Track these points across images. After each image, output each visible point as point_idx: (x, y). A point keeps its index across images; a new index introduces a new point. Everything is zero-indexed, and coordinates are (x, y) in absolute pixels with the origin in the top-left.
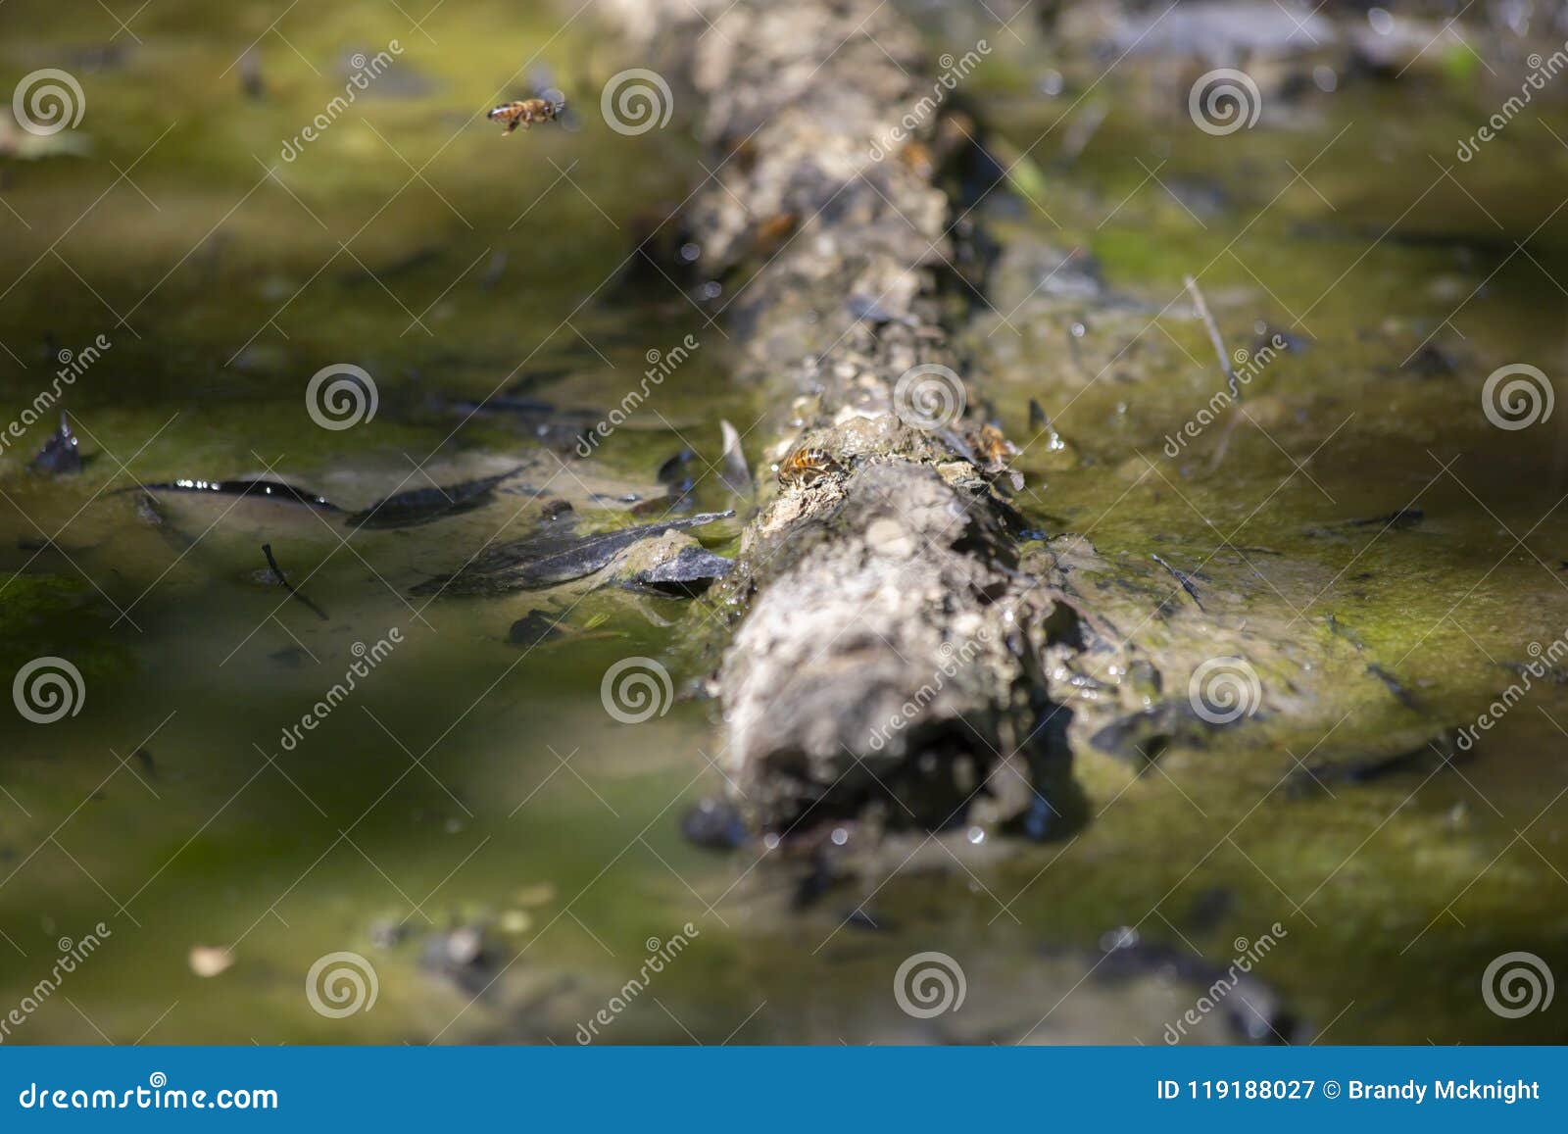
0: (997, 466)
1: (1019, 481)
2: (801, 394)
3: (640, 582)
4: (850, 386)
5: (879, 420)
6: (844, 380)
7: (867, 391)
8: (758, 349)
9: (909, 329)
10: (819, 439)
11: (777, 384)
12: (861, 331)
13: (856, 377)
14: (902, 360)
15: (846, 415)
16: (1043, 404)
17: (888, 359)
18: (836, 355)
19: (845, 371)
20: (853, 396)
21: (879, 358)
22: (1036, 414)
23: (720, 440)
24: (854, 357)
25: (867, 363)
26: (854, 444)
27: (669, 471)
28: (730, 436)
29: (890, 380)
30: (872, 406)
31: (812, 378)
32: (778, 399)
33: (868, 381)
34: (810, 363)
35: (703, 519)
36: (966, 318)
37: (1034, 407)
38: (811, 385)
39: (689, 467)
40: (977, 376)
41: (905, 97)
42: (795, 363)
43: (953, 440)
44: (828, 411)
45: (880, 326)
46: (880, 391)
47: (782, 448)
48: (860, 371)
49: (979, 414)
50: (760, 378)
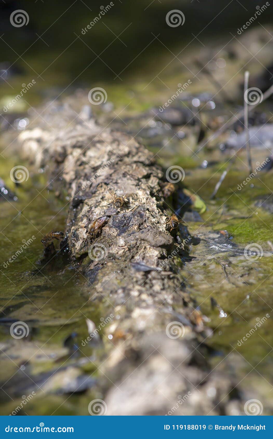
0: (200, 327)
1: (209, 333)
2: (118, 305)
3: (60, 392)
4: (137, 299)
5: (150, 313)
6: (134, 297)
7: (144, 301)
8: (99, 287)
9: (159, 272)
10: (127, 324)
11: (108, 301)
12: (139, 276)
13: (139, 295)
14: (157, 287)
15: (137, 312)
16: (216, 298)
17: (152, 286)
18: (130, 286)
19: (135, 293)
20: (139, 303)
21: (147, 286)
22: (213, 303)
23: (86, 327)
24: (138, 287)
25: (143, 289)
26: (141, 325)
27: (68, 342)
28: (91, 325)
29: (152, 295)
30: (147, 307)
31: (122, 298)
32: (109, 307)
33: (144, 296)
34: (120, 291)
35: (83, 362)
36: (181, 265)
37: (212, 300)
38: (122, 300)
39: (76, 339)
40: (188, 288)
41: (147, 177)
42: (114, 292)
43: (182, 318)
44: (129, 311)
45: (147, 273)
46: (150, 300)
47: (113, 328)
48: (141, 292)
49: (191, 305)
50: (100, 299)
